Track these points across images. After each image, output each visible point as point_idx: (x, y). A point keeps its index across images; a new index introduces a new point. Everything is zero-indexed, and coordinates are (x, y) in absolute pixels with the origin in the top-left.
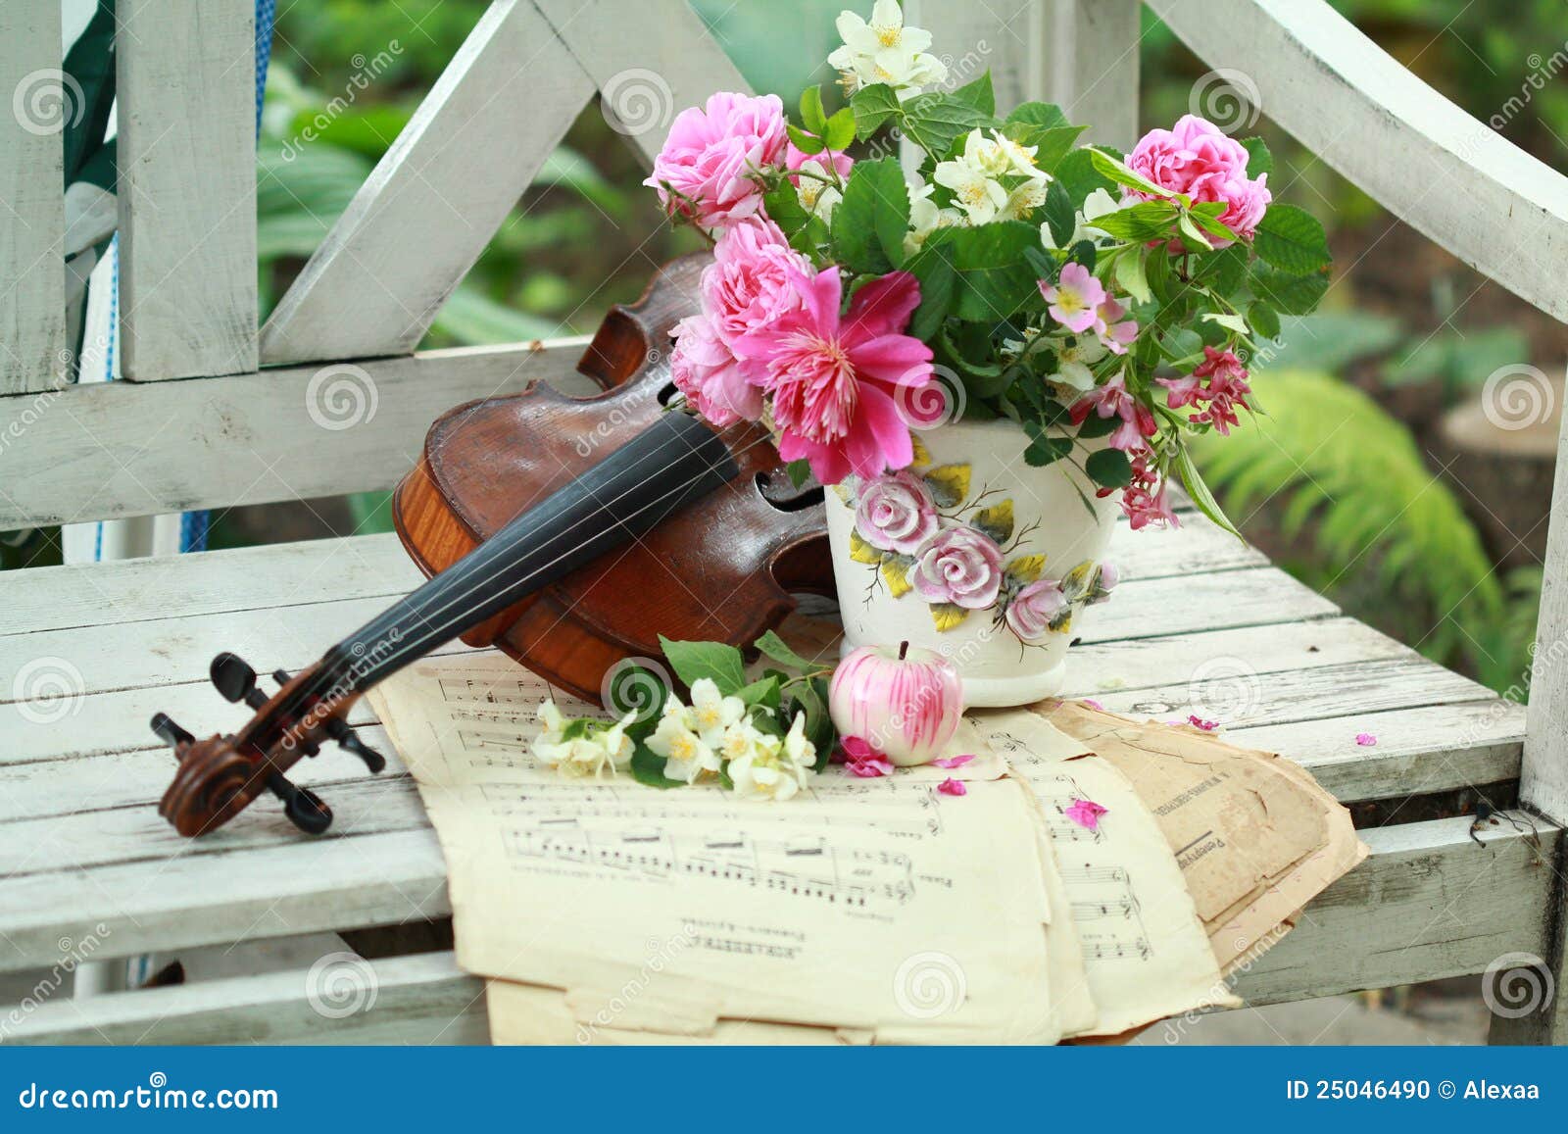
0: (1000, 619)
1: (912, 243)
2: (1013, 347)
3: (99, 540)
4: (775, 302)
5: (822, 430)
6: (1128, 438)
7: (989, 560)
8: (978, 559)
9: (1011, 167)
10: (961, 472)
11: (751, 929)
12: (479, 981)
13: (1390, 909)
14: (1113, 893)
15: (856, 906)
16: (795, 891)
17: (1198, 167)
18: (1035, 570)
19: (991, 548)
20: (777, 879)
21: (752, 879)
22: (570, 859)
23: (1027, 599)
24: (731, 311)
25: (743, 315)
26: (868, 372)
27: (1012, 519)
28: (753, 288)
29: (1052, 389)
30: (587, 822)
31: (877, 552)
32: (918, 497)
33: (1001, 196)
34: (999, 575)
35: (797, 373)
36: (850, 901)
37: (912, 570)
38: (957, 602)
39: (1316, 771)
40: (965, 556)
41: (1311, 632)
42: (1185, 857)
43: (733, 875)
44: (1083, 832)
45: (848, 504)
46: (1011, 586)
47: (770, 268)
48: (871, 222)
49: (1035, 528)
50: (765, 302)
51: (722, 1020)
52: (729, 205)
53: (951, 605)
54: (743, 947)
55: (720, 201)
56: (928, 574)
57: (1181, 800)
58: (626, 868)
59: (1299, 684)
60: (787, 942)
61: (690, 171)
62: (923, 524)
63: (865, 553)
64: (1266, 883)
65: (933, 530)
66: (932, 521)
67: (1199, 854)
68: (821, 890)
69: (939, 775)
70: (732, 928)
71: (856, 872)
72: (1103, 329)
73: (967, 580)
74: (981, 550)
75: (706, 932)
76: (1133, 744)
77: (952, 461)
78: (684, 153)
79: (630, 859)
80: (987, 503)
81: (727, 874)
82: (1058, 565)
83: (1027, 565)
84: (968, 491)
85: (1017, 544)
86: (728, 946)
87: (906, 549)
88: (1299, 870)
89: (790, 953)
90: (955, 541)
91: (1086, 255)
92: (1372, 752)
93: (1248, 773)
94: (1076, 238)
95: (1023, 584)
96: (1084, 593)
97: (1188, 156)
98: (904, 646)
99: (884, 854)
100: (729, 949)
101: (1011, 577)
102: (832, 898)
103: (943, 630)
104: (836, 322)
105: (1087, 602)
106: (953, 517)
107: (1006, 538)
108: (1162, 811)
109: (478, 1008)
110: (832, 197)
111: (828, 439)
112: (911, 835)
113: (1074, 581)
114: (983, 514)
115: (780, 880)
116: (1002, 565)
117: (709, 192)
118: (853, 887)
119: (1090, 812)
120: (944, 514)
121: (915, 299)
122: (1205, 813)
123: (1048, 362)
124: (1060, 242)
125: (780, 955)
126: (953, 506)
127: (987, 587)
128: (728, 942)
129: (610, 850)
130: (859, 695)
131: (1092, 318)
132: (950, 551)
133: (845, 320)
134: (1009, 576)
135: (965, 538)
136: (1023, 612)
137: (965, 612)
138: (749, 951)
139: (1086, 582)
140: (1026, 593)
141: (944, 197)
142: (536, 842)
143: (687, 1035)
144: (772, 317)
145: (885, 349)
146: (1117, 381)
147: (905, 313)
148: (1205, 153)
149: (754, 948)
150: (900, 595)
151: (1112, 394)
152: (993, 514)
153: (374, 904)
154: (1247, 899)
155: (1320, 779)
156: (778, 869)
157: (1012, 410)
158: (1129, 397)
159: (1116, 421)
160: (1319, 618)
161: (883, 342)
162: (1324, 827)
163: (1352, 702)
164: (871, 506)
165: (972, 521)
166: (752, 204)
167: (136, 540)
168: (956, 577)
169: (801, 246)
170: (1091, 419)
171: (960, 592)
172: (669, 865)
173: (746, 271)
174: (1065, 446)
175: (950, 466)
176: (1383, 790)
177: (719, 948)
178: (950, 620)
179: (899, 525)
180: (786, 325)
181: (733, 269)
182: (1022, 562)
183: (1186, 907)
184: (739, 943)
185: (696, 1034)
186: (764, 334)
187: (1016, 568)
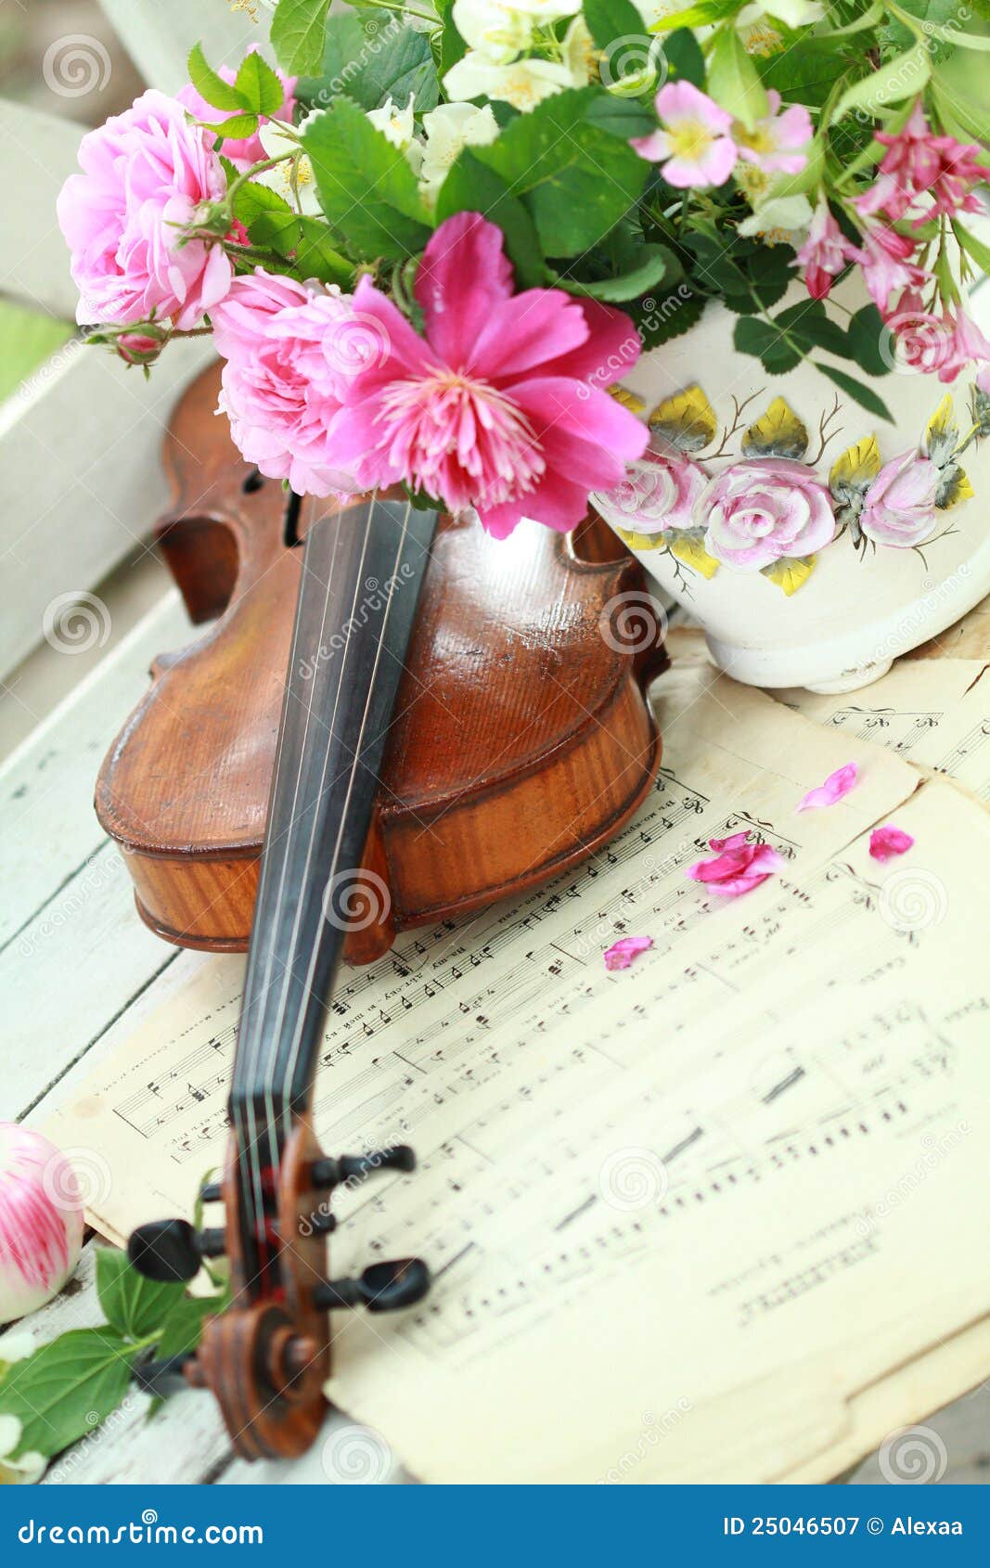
0: (862, 542)
7: (797, 487)
8: (780, 494)
10: (692, 399)
11: (800, 1244)
15: (900, 1120)
16: (813, 1150)
18: (871, 461)
19: (792, 473)
20: (779, 1148)
21: (751, 1171)
22: (512, 1308)
26: (509, 369)
27: (796, 420)
32: (657, 459)
34: (822, 496)
36: (887, 1116)
37: (708, 542)
38: (788, 554)
40: (760, 500)
43: (724, 1183)
46: (848, 498)
49: (836, 410)
51: (849, 1399)
53: (783, 560)
54: (809, 1278)
58: (589, 1270)
60: (856, 1233)
62: (681, 485)
65: (701, 484)
68: (843, 1126)
70: (776, 1259)
71: (867, 1069)
73: (783, 522)
74: (778, 480)
75: (751, 1291)
77: (669, 391)
79: (585, 1253)
80: (750, 418)
81: (716, 1187)
83: (854, 460)
84: (715, 416)
85: (824, 444)
86: (790, 1290)
89: (871, 1245)
90: (738, 487)
95: (863, 485)
99: (879, 1019)
100: (793, 1294)
101: (842, 486)
102: (864, 1129)
106: (718, 455)
107: (802, 446)
111: (527, 487)
112: (889, 965)
114: (753, 435)
115: (784, 1147)
116: (820, 481)
118: (877, 1095)
120: (703, 457)
125: (861, 1256)
126: (706, 444)
127: (814, 514)
128: (786, 1284)
129: (553, 1260)
132: (736, 505)
134: (837, 488)
135: (748, 477)
137: (807, 560)
138: (820, 1279)
140: (874, 495)
143: (823, 1450)
149: (823, 1270)
150: (715, 573)
152: (766, 427)
156: (770, 1135)
165: (744, 451)
168: (766, 528)
171: (784, 542)
172: (637, 1227)
175: (669, 399)
177: (781, 1301)
178: (795, 577)
182: (844, 462)
184: (799, 1277)
185: (834, 1442)
187: (842, 472)
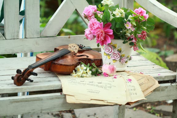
0: (120, 61)
1: (111, 20)
2: (121, 32)
3: (22, 55)
4: (96, 26)
5: (101, 39)
6: (134, 41)
7: (119, 55)
8: (118, 54)
9: (121, 12)
10: (116, 45)
12: (65, 95)
13: (162, 92)
14: (132, 88)
15: (105, 88)
16: (99, 87)
17: (141, 13)
18: (124, 56)
19: (119, 53)
21: (94, 86)
22: (75, 83)
23: (123, 59)
24: (91, 28)
25: (92, 28)
26: (107, 33)
27: (121, 50)
28: (93, 25)
29: (125, 36)
30: (76, 80)
31: (107, 54)
32: (111, 48)
33: (120, 15)
35: (99, 33)
37: (111, 56)
39: (154, 77)
40: (116, 54)
41: (153, 66)
42: (140, 85)
43: (92, 85)
44: (129, 82)
45: (104, 49)
46: (121, 58)
47: (95, 23)
48: (106, 18)
49: (124, 51)
50: (95, 26)
51: (91, 99)
52: (91, 16)
53: (115, 59)
55: (90, 16)
56: (112, 56)
57: (140, 79)
58: (81, 84)
59: (152, 70)
60: (98, 92)
61: (87, 13)
62: (112, 51)
63: (106, 54)
64: (149, 88)
65: (113, 51)
66: (113, 50)
67: (142, 85)
68: (102, 87)
69: (114, 77)
70: (92, 90)
71: (105, 85)
72: (131, 28)
73: (117, 57)
74: (118, 53)
75: (89, 91)
76: (135, 74)
78: (86, 11)
80: (118, 48)
82: (126, 56)
87: (110, 54)
88: (152, 87)
89: (98, 93)
90: (115, 52)
91: (129, 21)
92: (160, 76)
93: (147, 77)
94: (128, 19)
96: (129, 59)
97: (140, 11)
98: (110, 63)
99: (108, 84)
100: (92, 92)
103: (114, 62)
104: (102, 28)
105: (129, 60)
107: (121, 52)
108: (138, 80)
109: (65, 98)
110: (102, 16)
112: (111, 82)
113: (128, 57)
115: (97, 86)
116: (120, 55)
117: (89, 15)
119: (130, 80)
121: (111, 26)
122: (142, 81)
123: (125, 33)
124: (126, 20)
126: (115, 49)
127: (119, 58)
129: (79, 82)
130: (105, 68)
131: (130, 27)
133: (103, 27)
134: (121, 56)
135: (116, 52)
136: (122, 60)
139: (129, 58)
141: (114, 15)
142: (71, 81)
144: (96, 28)
145: (108, 31)
146: (133, 35)
147: (110, 27)
148: (142, 11)
149: (94, 92)
150: (109, 59)
151: (132, 36)
152: (119, 50)
153: (54, 87)
154: (147, 89)
155: (155, 78)
157: (121, 38)
158: (134, 36)
159: (133, 39)
160: (154, 65)
161: (108, 30)
162: (155, 83)
163: (158, 72)
164: (106, 49)
165: (117, 50)
166: (93, 16)
167: (26, 55)
168: (115, 56)
169: (99, 21)
170: (130, 39)
172: (85, 84)
173: (93, 23)
174: (127, 42)
176: (161, 80)
178: (115, 61)
179: (109, 51)
180: (97, 28)
181: (91, 23)
183: (140, 90)
185: (88, 101)
186: (95, 30)
